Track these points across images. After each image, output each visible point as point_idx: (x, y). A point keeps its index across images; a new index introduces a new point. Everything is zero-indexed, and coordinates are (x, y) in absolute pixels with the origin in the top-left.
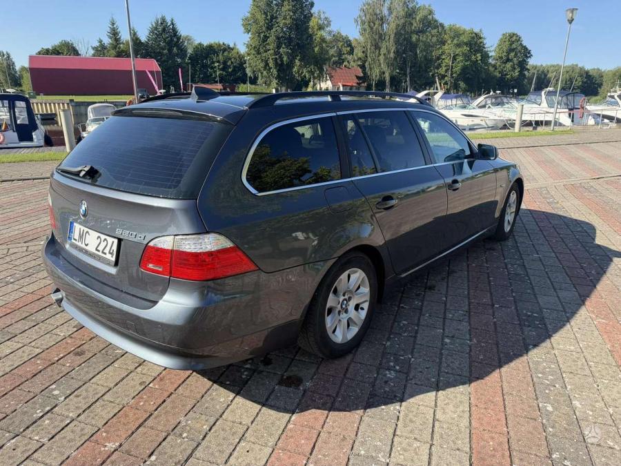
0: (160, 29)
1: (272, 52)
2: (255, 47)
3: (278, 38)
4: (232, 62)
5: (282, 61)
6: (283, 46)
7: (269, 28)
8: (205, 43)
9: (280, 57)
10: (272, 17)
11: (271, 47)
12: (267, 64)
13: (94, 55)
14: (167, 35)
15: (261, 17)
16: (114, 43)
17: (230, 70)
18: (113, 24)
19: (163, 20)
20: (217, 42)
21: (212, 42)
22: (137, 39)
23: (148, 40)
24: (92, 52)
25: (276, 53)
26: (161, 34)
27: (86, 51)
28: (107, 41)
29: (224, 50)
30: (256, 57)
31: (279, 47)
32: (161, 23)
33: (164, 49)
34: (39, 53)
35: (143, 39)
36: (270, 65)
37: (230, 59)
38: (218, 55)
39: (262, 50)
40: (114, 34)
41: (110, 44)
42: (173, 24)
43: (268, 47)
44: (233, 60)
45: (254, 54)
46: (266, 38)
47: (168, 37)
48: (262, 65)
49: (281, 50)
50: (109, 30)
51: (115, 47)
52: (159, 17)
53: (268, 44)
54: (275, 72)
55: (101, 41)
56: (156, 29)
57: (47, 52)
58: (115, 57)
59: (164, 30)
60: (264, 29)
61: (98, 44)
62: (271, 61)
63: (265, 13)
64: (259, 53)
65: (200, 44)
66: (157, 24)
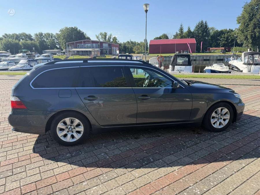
0: (200, 26)
1: (250, 31)
2: (241, 30)
3: (255, 24)
4: (231, 37)
5: (255, 35)
6: (257, 28)
7: (251, 20)
8: (219, 30)
9: (254, 34)
10: (253, 15)
11: (250, 29)
12: (247, 37)
13: (173, 38)
14: (203, 28)
15: (247, 16)
16: (181, 33)
17: (229, 41)
18: (181, 26)
19: (202, 22)
20: (225, 29)
21: (223, 29)
22: (190, 31)
23: (194, 31)
24: (173, 37)
25: (252, 32)
26: (200, 28)
27: (171, 37)
28: (179, 32)
29: (228, 32)
30: (241, 34)
31: (254, 29)
32: (201, 24)
33: (200, 34)
34: (155, 39)
35: (192, 30)
36: (248, 37)
37: (230, 36)
38: (225, 35)
39: (245, 31)
40: (181, 30)
41: (180, 34)
42: (206, 23)
43: (248, 29)
44: (231, 36)
45: (240, 33)
46: (248, 25)
47: (202, 29)
48: (244, 38)
49: (255, 30)
50: (179, 28)
51: (180, 35)
52: (201, 21)
53: (249, 28)
54: (250, 41)
55: (177, 33)
56: (198, 26)
57: (157, 38)
58: (180, 38)
59: (202, 26)
60: (247, 21)
61: (176, 34)
62: (249, 36)
63: (249, 13)
64: (243, 32)
65: (217, 31)
66: (199, 24)
